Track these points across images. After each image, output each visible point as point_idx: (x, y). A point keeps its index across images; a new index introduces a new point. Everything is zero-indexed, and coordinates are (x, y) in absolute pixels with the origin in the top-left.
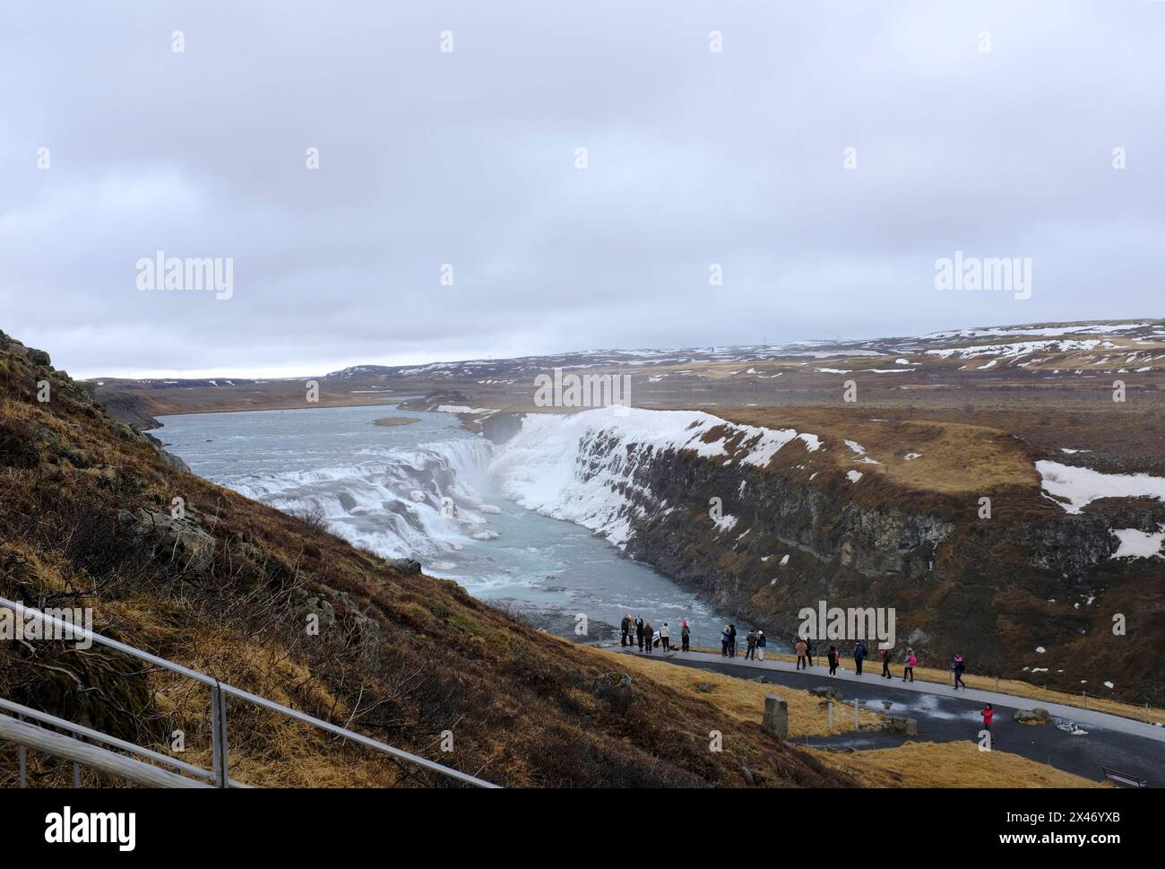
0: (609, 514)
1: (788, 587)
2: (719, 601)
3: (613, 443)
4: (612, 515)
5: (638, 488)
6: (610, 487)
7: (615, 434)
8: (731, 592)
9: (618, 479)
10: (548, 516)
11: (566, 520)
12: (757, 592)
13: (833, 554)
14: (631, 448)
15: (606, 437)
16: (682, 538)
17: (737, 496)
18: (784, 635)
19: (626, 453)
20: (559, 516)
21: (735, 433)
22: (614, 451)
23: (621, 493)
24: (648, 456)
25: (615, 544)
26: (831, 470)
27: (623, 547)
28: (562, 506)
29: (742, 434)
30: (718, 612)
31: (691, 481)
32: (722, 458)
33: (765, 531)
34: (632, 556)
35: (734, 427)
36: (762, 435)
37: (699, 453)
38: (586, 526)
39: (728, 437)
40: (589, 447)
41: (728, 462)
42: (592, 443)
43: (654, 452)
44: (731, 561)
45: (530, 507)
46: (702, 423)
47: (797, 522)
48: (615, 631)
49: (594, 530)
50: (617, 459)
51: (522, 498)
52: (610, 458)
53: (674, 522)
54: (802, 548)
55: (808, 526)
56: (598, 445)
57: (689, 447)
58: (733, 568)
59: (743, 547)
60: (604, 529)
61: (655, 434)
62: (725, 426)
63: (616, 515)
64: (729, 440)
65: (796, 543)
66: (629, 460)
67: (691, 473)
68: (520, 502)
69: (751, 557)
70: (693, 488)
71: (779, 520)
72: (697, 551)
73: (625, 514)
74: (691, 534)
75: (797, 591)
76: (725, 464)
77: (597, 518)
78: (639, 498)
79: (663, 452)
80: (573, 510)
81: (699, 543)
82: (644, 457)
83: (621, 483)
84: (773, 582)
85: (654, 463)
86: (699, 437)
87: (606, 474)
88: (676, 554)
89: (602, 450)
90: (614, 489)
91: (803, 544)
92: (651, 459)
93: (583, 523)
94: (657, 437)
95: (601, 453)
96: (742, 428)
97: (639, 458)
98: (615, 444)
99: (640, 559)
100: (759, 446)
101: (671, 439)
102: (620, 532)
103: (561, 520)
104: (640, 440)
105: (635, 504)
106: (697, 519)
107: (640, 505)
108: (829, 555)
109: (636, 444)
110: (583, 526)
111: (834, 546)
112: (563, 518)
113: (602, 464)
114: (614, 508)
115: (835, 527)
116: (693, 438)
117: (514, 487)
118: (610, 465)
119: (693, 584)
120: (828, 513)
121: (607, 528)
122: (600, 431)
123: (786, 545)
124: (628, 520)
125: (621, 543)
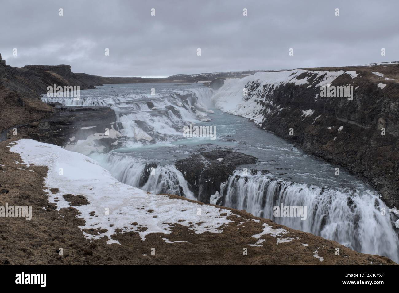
0: (255, 113)
1: (343, 141)
2: (306, 147)
3: (258, 85)
4: (257, 113)
5: (268, 102)
6: (256, 102)
7: (259, 82)
8: (312, 143)
9: (259, 99)
10: (231, 114)
11: (239, 116)
12: (326, 144)
13: (371, 124)
14: (265, 86)
15: (255, 83)
16: (287, 120)
17: (314, 101)
18: (342, 165)
19: (263, 88)
20: (236, 114)
21: (312, 75)
22: (258, 88)
23: (260, 104)
24: (272, 89)
25: (258, 124)
26: (367, 84)
27: (261, 125)
28: (237, 111)
29: (316, 75)
30: (306, 152)
31: (292, 96)
32: (307, 85)
33: (329, 115)
34: (265, 128)
35: (312, 72)
36: (326, 74)
37: (295, 84)
38: (246, 118)
39: (309, 76)
40: (249, 87)
41: (310, 86)
42: (250, 86)
43: (275, 87)
44: (312, 129)
45: (225, 111)
46: (296, 73)
47: (348, 110)
48: (256, 160)
49: (249, 119)
50: (259, 91)
51: (223, 108)
52: (257, 91)
53: (283, 114)
54: (350, 122)
55: (355, 111)
56: (252, 87)
57: (291, 82)
58: (313, 132)
59: (318, 123)
60: (253, 118)
61: (275, 80)
62: (308, 72)
63: (258, 113)
64: (310, 78)
65: (347, 120)
66: (264, 91)
67: (292, 93)
68: (222, 110)
69: (322, 127)
70: (293, 99)
71: (337, 110)
72: (295, 125)
73: (262, 113)
74: (291, 118)
75: (348, 143)
76: (308, 87)
77: (251, 115)
78: (268, 106)
79: (279, 86)
80: (241, 112)
81: (295, 122)
82: (270, 90)
83: (261, 100)
84: (335, 139)
85: (275, 91)
86: (296, 78)
87: (255, 98)
88: (284, 127)
89: (253, 88)
90: (258, 103)
91: (350, 120)
92: (273, 90)
93: (245, 117)
94: (276, 81)
95: (253, 90)
96: (316, 72)
97: (268, 90)
98: (259, 86)
99: (268, 130)
100: (324, 79)
101: (282, 81)
102: (260, 119)
103: (236, 116)
104: (269, 83)
105: (266, 109)
106: (294, 112)
107: (268, 109)
108: (369, 125)
109: (267, 85)
110: (245, 118)
111: (372, 120)
112: (237, 115)
113: (253, 94)
114: (257, 110)
115: (373, 111)
116: (293, 78)
117: (219, 104)
118: (256, 94)
119: (293, 140)
120: (367, 104)
121: (254, 118)
122: (253, 81)
123: (341, 121)
124: (263, 115)
125: (260, 123)
